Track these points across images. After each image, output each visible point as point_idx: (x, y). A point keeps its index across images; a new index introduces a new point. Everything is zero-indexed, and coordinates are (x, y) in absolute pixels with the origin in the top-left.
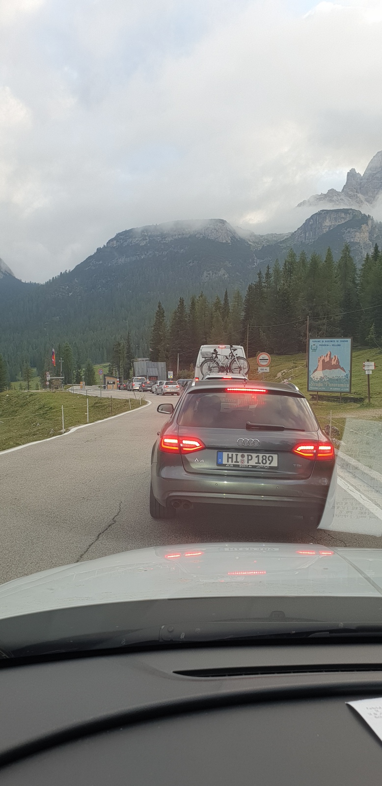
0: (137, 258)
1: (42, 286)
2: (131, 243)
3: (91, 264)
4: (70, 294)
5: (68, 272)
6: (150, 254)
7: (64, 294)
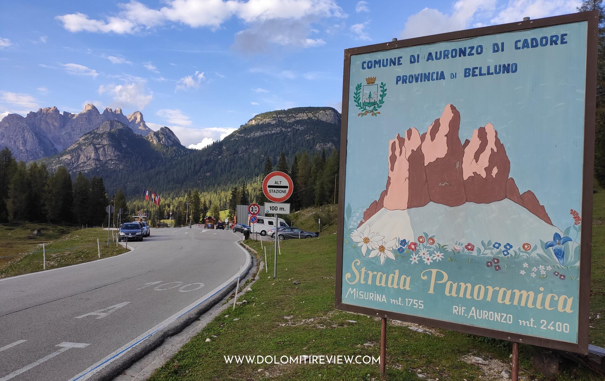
0: (269, 132)
1: (200, 150)
2: (265, 122)
3: (236, 136)
4: (219, 157)
5: (218, 141)
6: (279, 130)
7: (214, 157)
